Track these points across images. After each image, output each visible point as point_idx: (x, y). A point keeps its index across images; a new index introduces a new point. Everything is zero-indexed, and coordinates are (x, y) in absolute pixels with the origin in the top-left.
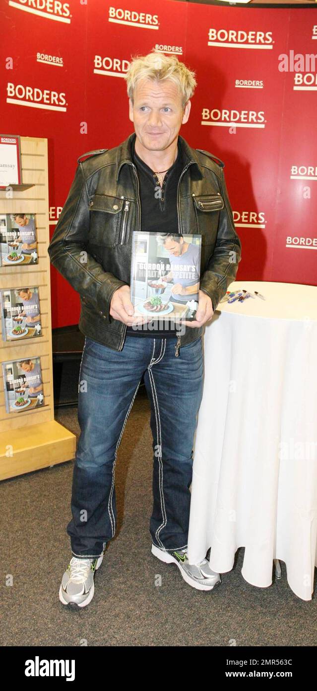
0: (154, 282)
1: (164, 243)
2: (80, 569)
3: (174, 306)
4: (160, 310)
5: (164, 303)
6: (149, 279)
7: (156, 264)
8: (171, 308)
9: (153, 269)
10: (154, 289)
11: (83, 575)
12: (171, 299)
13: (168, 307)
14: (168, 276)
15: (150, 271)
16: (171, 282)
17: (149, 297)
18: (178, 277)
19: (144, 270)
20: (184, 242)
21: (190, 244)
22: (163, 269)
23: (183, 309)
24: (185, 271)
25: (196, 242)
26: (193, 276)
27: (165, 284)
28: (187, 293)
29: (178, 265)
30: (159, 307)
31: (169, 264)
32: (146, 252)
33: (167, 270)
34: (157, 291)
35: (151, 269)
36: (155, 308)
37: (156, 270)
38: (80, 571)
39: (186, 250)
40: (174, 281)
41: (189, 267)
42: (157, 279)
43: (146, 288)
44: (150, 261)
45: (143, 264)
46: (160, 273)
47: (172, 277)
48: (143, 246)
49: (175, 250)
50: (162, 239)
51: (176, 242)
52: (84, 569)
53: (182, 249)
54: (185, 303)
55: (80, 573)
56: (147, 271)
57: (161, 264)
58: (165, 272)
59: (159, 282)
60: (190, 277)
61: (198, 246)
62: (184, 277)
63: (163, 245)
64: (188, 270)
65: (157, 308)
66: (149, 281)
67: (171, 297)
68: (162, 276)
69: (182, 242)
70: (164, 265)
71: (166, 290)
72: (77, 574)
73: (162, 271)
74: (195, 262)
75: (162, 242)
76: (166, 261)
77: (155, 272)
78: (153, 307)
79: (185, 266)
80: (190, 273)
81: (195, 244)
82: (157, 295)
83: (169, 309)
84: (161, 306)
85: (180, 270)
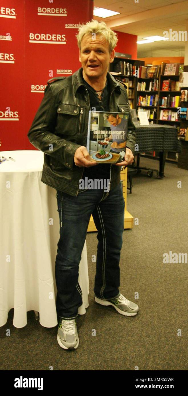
0: (101, 141)
1: (108, 118)
2: (70, 326)
3: (113, 155)
4: (105, 158)
5: (107, 153)
6: (99, 139)
7: (103, 131)
8: (111, 156)
9: (101, 134)
10: (102, 145)
11: (72, 329)
12: (111, 151)
13: (109, 156)
14: (110, 137)
15: (99, 135)
16: (111, 141)
17: (99, 150)
18: (115, 138)
19: (96, 134)
20: (119, 118)
21: (122, 119)
22: (107, 134)
23: (118, 156)
24: (119, 135)
25: (125, 117)
26: (124, 137)
27: (108, 142)
28: (120, 147)
29: (115, 131)
30: (104, 156)
31: (110, 130)
32: (97, 124)
33: (109, 134)
34: (103, 146)
35: (100, 134)
36: (102, 156)
37: (103, 134)
38: (70, 327)
39: (120, 122)
40: (113, 140)
41: (121, 132)
42: (103, 139)
43: (97, 145)
44: (100, 129)
45: (95, 131)
46: (105, 136)
47: (112, 138)
48: (96, 120)
49: (114, 122)
50: (106, 116)
51: (114, 118)
52: (72, 326)
53: (118, 122)
54: (119, 153)
55: (70, 328)
56: (98, 135)
57: (106, 131)
58: (108, 135)
59: (105, 141)
60: (122, 138)
61: (127, 120)
62: (118, 138)
63: (107, 120)
64: (121, 134)
65: (103, 156)
66: (99, 141)
67: (111, 150)
68: (106, 137)
69: (118, 118)
70: (107, 131)
71: (108, 146)
72: (69, 329)
73: (106, 134)
74: (125, 129)
75: (107, 117)
76: (109, 129)
77: (102, 135)
78: (101, 156)
79: (119, 132)
80: (122, 136)
81: (125, 118)
82: (103, 149)
83: (110, 156)
84: (105, 155)
85: (116, 134)
